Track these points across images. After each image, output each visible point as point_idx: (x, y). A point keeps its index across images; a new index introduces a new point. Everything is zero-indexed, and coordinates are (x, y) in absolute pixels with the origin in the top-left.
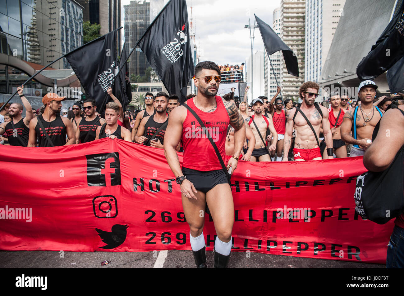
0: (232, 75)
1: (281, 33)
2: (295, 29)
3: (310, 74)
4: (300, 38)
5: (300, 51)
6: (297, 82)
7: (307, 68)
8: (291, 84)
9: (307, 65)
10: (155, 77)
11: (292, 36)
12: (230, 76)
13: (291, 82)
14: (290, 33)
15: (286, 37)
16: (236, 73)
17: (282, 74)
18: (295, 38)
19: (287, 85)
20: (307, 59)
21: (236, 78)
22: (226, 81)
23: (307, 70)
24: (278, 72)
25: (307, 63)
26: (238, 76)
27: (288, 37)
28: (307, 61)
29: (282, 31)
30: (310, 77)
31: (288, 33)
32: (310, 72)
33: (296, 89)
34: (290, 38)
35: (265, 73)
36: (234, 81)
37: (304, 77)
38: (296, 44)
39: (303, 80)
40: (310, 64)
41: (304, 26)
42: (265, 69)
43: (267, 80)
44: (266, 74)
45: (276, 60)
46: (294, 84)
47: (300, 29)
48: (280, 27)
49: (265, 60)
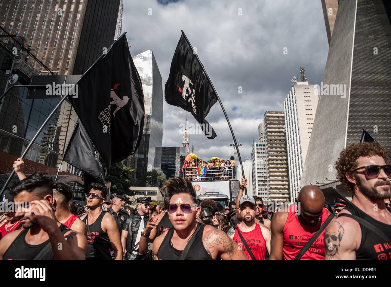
0: (222, 172)
1: (266, 144)
2: (278, 141)
4: (283, 149)
5: (283, 161)
6: (283, 189)
7: (291, 176)
8: (278, 191)
10: (150, 182)
11: (276, 148)
12: (219, 172)
13: (278, 189)
14: (274, 145)
15: (270, 148)
17: (269, 181)
18: (278, 149)
19: (274, 191)
24: (266, 179)
27: (272, 148)
29: (267, 143)
31: (272, 145)
33: (283, 196)
34: (274, 149)
38: (280, 154)
41: (285, 140)
42: (253, 176)
43: (255, 187)
44: (254, 181)
45: (262, 169)
46: (281, 191)
47: (283, 141)
48: (264, 139)
49: (253, 168)
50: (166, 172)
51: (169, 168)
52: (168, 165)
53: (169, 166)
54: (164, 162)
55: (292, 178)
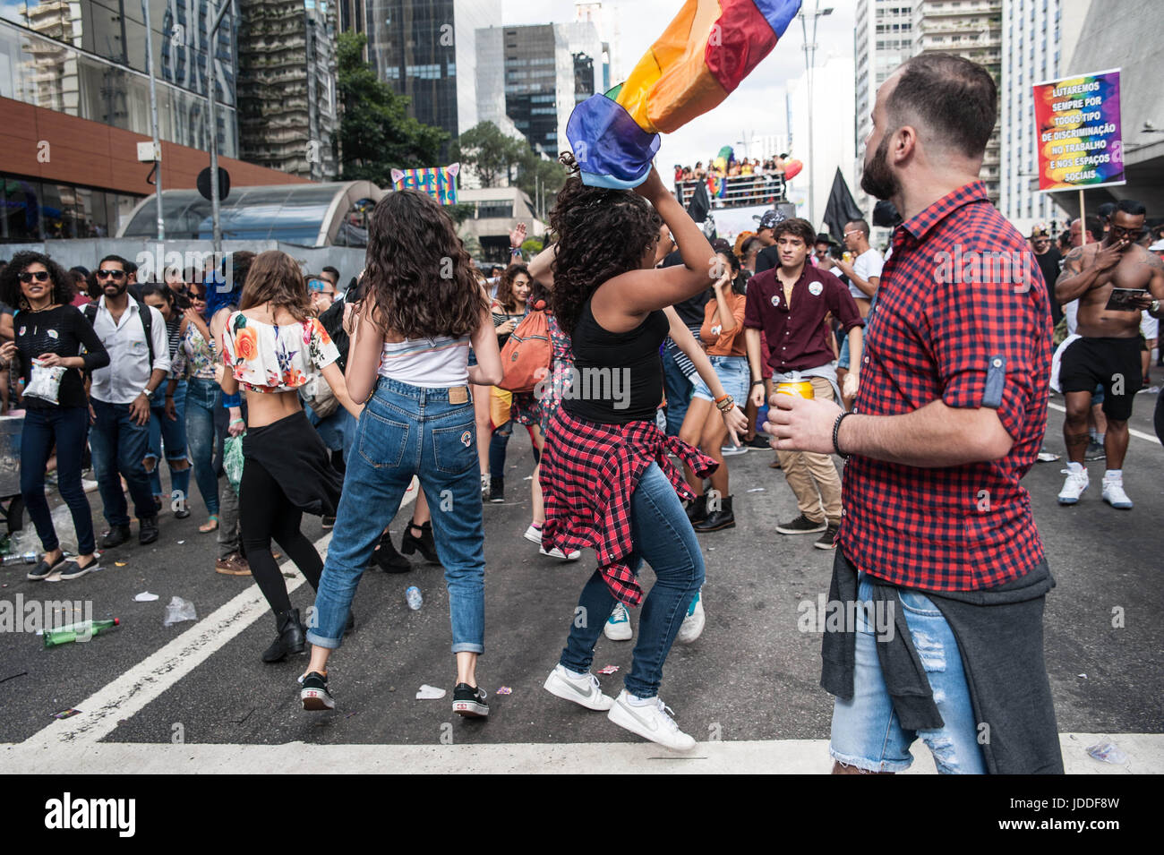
0: (759, 186)
3: (1020, 138)
4: (985, 7)
5: (983, 54)
7: (1010, 117)
9: (1010, 108)
12: (751, 186)
16: (769, 180)
20: (1010, 83)
21: (770, 192)
22: (744, 202)
23: (1010, 125)
25: (1010, 100)
26: (773, 188)
28: (1010, 90)
30: (1020, 149)
32: (1020, 131)
35: (859, 138)
36: (765, 199)
37: (999, 149)
38: (971, 29)
39: (997, 159)
40: (1020, 102)
42: (859, 122)
49: (860, 89)
50: (526, 125)
51: (534, 111)
52: (530, 95)
53: (534, 100)
54: (515, 89)
55: (1013, 126)
